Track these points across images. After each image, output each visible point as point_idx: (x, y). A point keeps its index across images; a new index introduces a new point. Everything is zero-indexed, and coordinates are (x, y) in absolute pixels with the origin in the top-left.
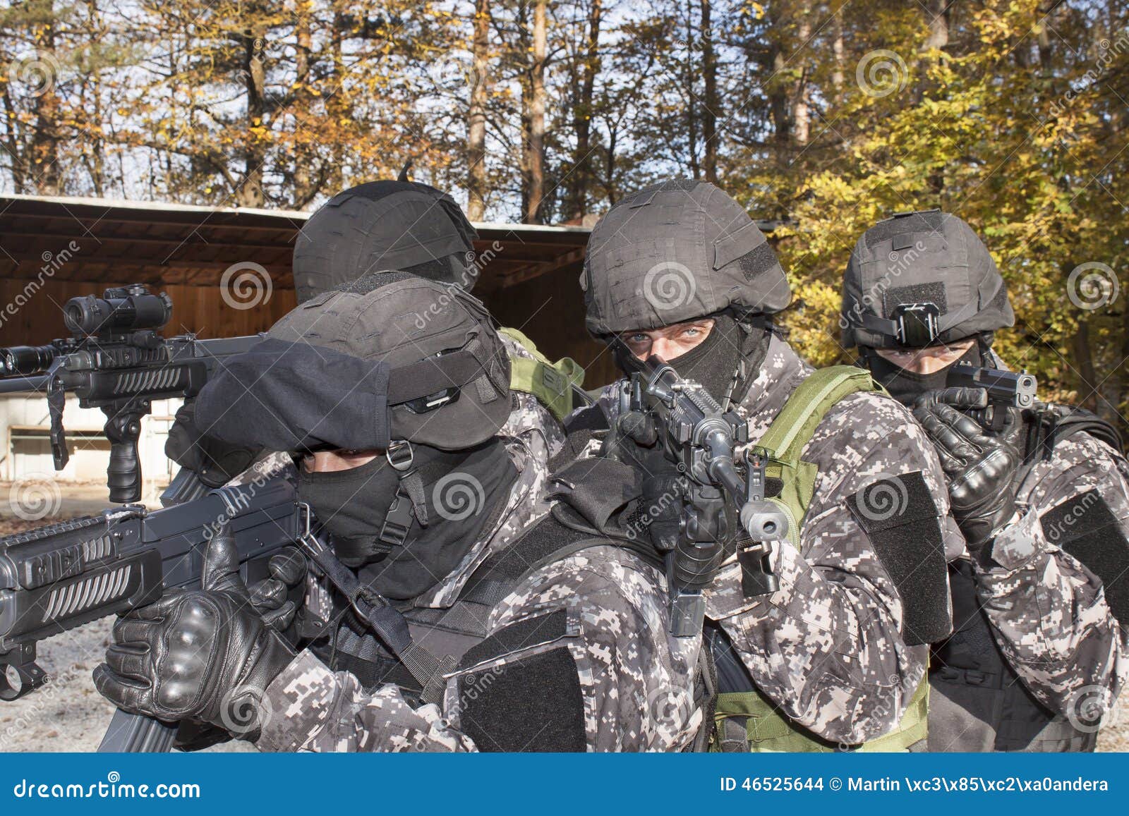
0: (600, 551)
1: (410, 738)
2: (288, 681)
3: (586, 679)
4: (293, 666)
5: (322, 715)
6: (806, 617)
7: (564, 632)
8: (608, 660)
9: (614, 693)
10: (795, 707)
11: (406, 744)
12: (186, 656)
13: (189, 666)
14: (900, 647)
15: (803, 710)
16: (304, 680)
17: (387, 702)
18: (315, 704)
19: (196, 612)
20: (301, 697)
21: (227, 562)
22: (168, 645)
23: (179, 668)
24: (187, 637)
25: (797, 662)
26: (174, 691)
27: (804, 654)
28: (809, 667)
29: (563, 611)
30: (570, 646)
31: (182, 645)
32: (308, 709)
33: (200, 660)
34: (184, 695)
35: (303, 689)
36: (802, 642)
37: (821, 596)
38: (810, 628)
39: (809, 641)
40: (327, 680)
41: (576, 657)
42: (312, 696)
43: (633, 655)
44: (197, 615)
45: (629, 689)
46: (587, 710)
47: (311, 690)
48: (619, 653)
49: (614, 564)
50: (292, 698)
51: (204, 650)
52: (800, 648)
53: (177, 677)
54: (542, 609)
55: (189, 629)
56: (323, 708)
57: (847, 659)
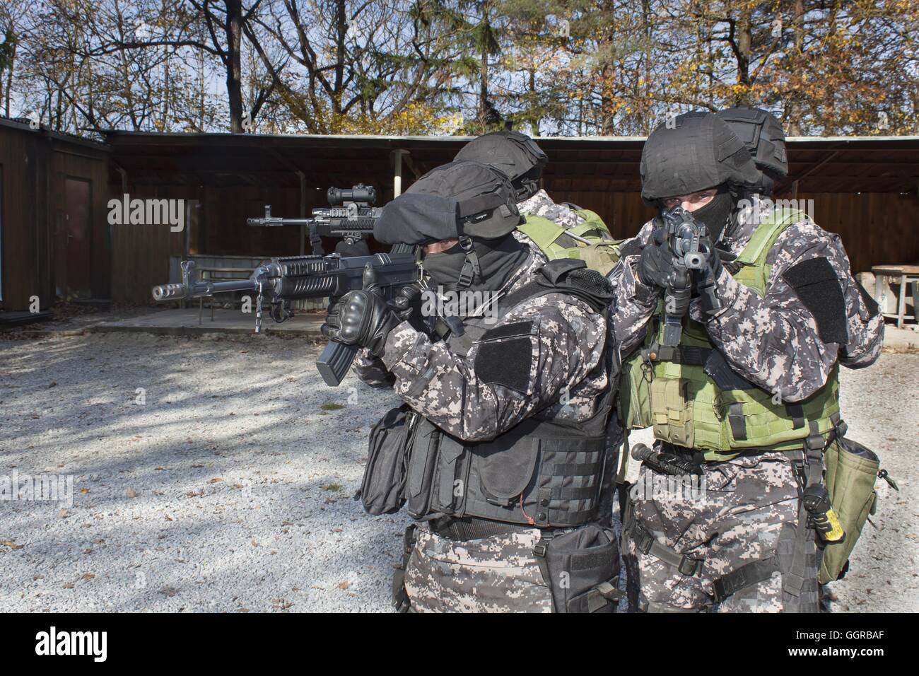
0: (555, 295)
1: (445, 369)
2: (397, 332)
3: (535, 353)
4: (400, 326)
5: (410, 348)
6: (755, 317)
7: (530, 331)
8: (549, 343)
9: (549, 360)
10: (755, 367)
11: (443, 372)
12: (353, 315)
13: (354, 319)
14: (818, 341)
15: (760, 368)
16: (404, 332)
17: (439, 350)
18: (407, 343)
19: (356, 297)
20: (402, 340)
21: (373, 280)
22: (346, 311)
23: (349, 320)
24: (353, 308)
25: (753, 343)
26: (348, 330)
27: (757, 337)
28: (760, 343)
29: (532, 322)
30: (531, 337)
31: (351, 311)
32: (404, 345)
33: (358, 317)
34: (353, 332)
35: (403, 336)
36: (755, 331)
37: (763, 307)
38: (758, 322)
39: (759, 330)
40: (414, 334)
41: (533, 343)
42: (406, 340)
43: (563, 343)
44: (357, 299)
45: (559, 359)
46: (532, 366)
47: (406, 337)
48: (556, 341)
49: (560, 302)
50: (398, 339)
51: (361, 313)
52: (754, 336)
53: (349, 324)
54: (523, 319)
55: (354, 304)
56: (410, 345)
57: (783, 342)
